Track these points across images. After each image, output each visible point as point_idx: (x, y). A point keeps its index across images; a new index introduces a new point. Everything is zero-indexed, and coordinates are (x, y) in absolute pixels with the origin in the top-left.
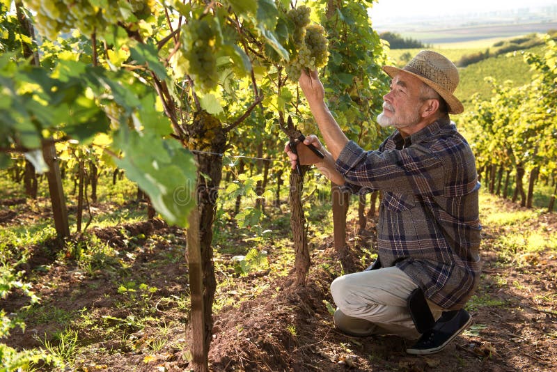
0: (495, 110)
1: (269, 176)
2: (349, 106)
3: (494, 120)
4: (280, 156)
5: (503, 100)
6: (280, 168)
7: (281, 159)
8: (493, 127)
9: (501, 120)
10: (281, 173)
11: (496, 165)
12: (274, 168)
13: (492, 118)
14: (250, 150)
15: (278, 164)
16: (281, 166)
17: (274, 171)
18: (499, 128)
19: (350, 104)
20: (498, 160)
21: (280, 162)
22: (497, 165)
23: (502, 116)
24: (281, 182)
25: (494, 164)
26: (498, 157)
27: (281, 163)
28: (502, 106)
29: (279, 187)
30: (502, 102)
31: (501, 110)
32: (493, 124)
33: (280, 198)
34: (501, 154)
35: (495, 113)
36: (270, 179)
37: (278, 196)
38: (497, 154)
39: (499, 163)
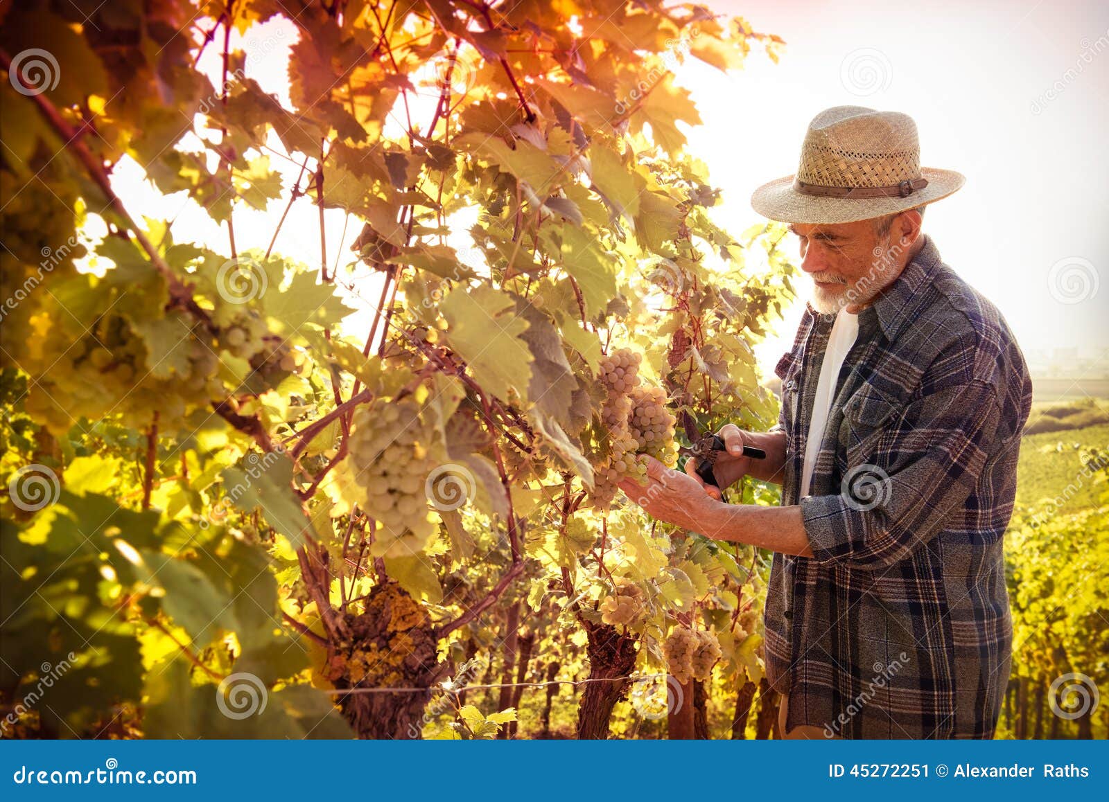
0: (1020, 560)
1: (528, 675)
2: (713, 551)
3: (1020, 582)
4: (554, 632)
5: (1039, 539)
6: (553, 659)
7: (556, 638)
8: (1020, 597)
9: (1036, 583)
10: (555, 669)
11: (1028, 680)
12: (540, 658)
13: (1016, 577)
14: (491, 617)
15: (549, 648)
16: (556, 654)
17: (540, 664)
18: (1032, 600)
19: (715, 545)
20: (1031, 670)
21: (555, 644)
22: (1031, 679)
23: (1037, 574)
24: (554, 689)
25: (1024, 678)
26: (1032, 664)
27: (557, 646)
28: (1037, 553)
29: (549, 701)
30: (1034, 544)
31: (1035, 560)
32: (1018, 591)
33: (551, 725)
34: (1040, 657)
35: (1022, 565)
36: (530, 681)
37: (547, 722)
38: (1030, 655)
39: (1035, 676)
